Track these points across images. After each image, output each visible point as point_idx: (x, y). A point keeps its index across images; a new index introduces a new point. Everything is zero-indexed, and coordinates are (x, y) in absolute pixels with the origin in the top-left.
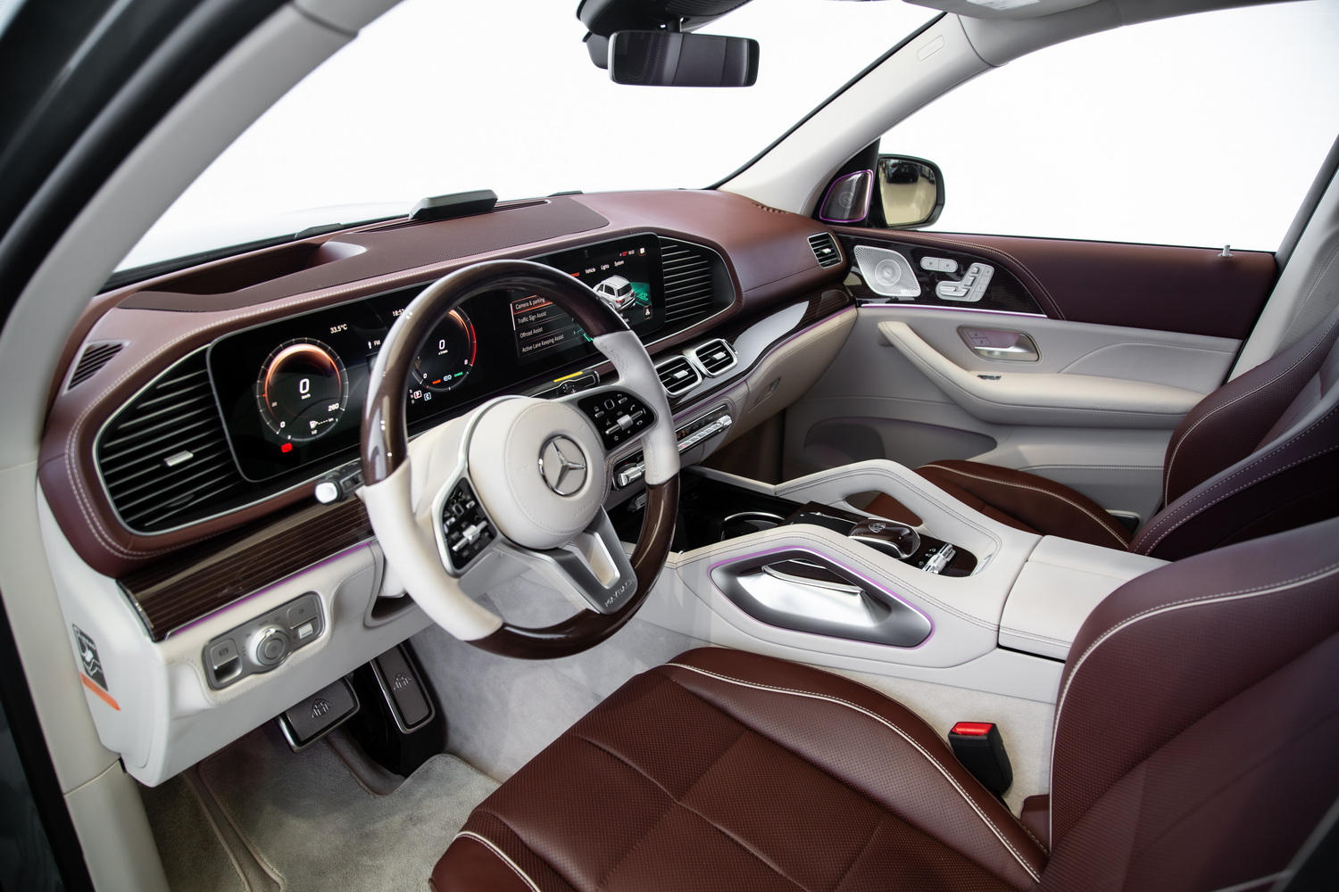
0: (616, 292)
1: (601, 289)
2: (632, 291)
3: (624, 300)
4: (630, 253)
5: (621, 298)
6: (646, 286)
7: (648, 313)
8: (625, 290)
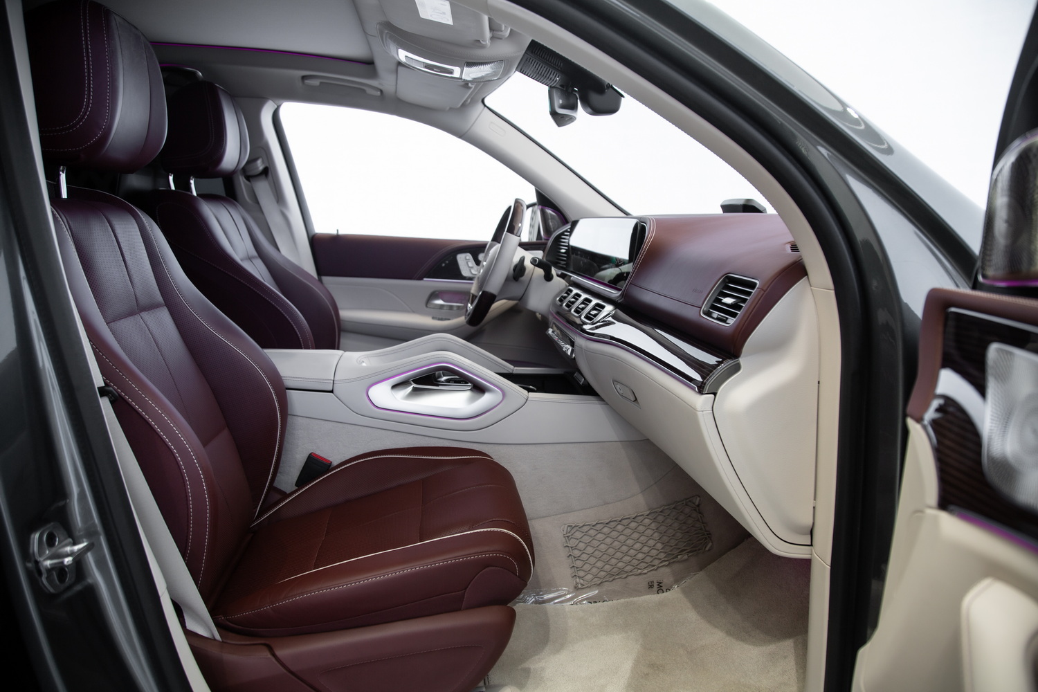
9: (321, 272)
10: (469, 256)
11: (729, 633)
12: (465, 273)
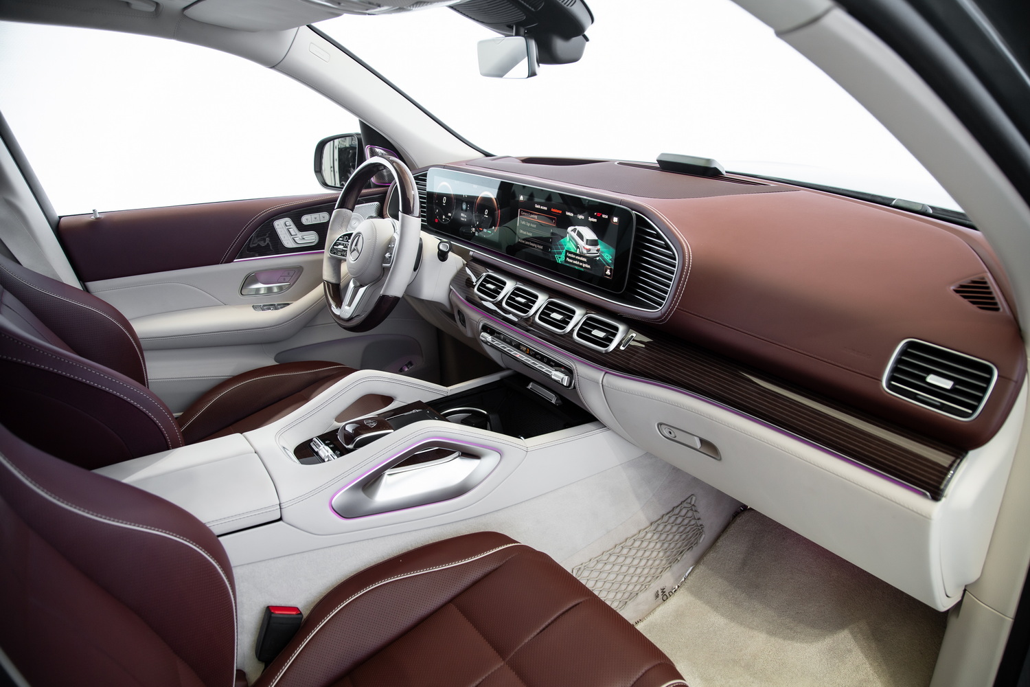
0: (585, 240)
1: (574, 230)
2: (599, 247)
3: (589, 250)
4: (604, 216)
5: (588, 247)
6: (613, 250)
7: (608, 272)
8: (594, 243)
9: (82, 278)
10: (288, 221)
11: (771, 633)
12: (288, 242)
